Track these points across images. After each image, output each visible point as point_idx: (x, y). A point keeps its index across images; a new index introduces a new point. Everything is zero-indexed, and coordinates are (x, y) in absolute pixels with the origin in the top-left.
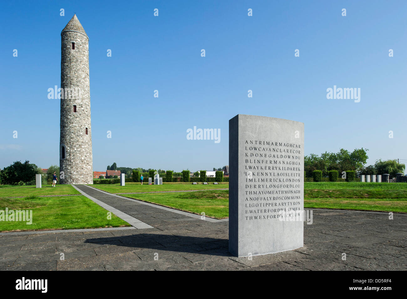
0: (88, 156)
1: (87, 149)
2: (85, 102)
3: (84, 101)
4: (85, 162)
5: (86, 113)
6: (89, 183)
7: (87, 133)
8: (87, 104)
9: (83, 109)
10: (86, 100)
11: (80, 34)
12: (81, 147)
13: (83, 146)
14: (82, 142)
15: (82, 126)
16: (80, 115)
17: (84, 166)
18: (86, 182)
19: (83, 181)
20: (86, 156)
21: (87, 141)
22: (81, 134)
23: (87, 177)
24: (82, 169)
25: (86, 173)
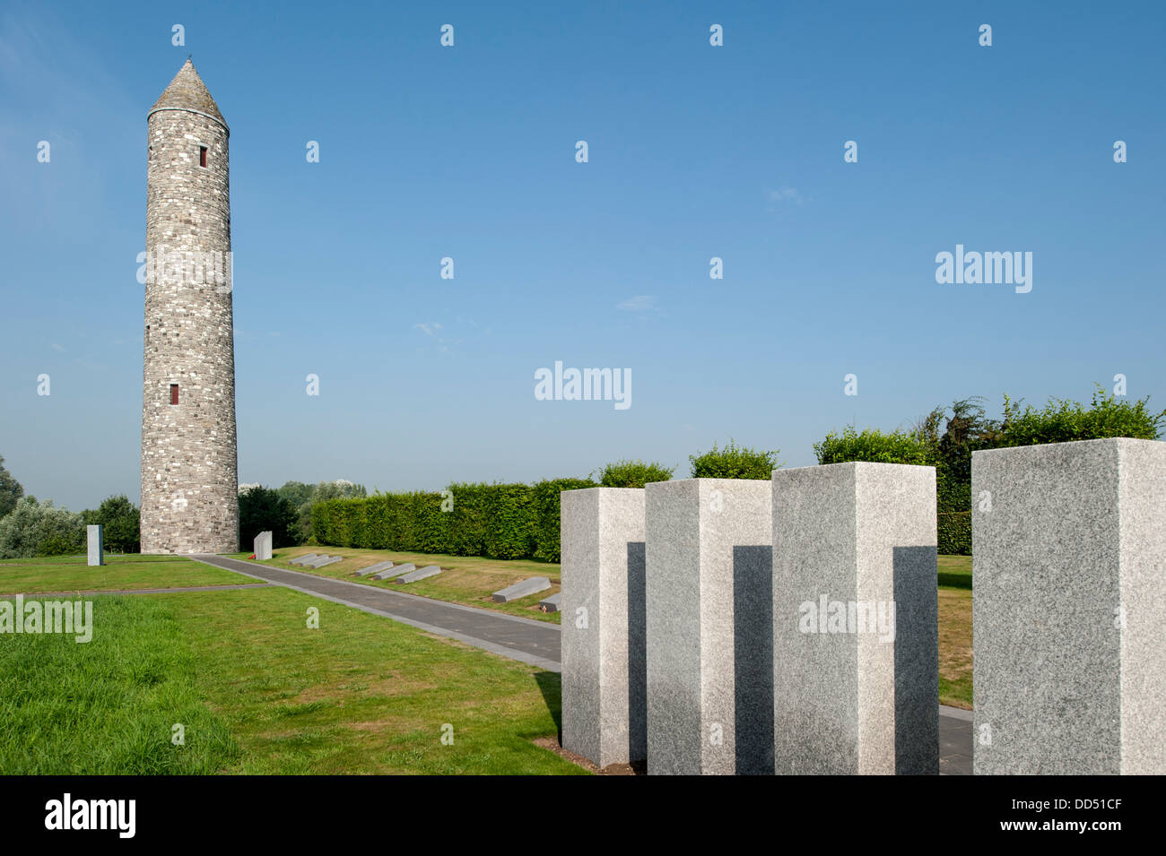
0: (175, 467)
1: (173, 448)
2: (171, 310)
3: (168, 305)
4: (165, 487)
5: (175, 340)
6: (179, 551)
7: (174, 400)
8: (179, 315)
9: (163, 330)
10: (175, 302)
11: (161, 113)
12: (156, 444)
13: (160, 442)
14: (160, 429)
15: (159, 382)
16: (157, 351)
17: (162, 500)
18: (166, 548)
19: (158, 543)
20: (168, 470)
21: (173, 425)
22: (158, 405)
23: (170, 533)
24: (157, 508)
25: (168, 521)
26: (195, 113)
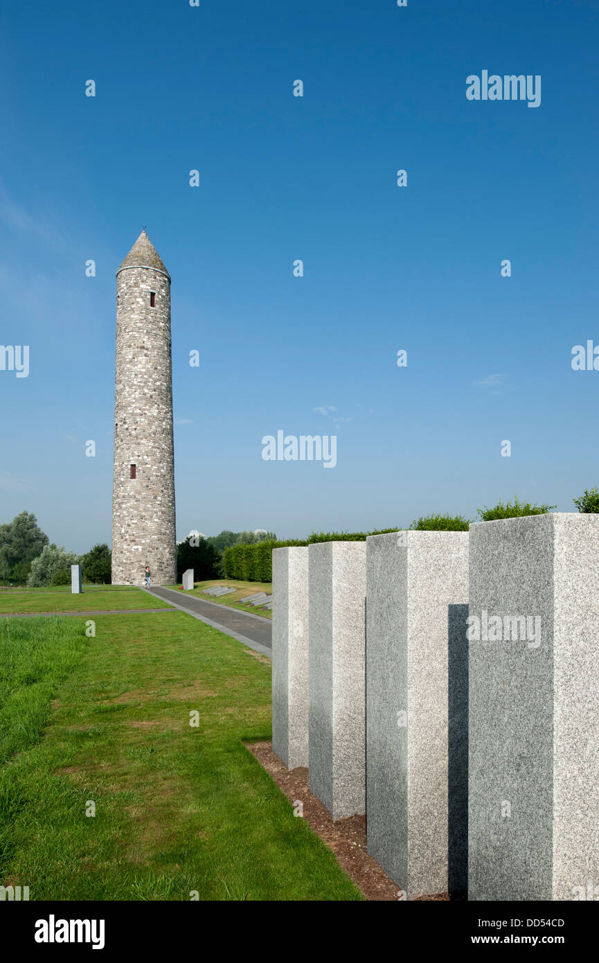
0: (133, 524)
1: (132, 510)
2: (131, 411)
3: (129, 408)
4: (127, 537)
5: (133, 432)
6: (136, 583)
7: (133, 476)
8: (136, 415)
9: (126, 426)
10: (134, 406)
11: (125, 271)
12: (121, 508)
13: (124, 506)
14: (124, 497)
15: (123, 463)
16: (122, 441)
17: (125, 547)
18: (128, 581)
19: (122, 577)
20: (129, 526)
21: (132, 493)
22: (122, 479)
23: (130, 570)
24: (122, 552)
25: (128, 561)
26: (147, 269)
